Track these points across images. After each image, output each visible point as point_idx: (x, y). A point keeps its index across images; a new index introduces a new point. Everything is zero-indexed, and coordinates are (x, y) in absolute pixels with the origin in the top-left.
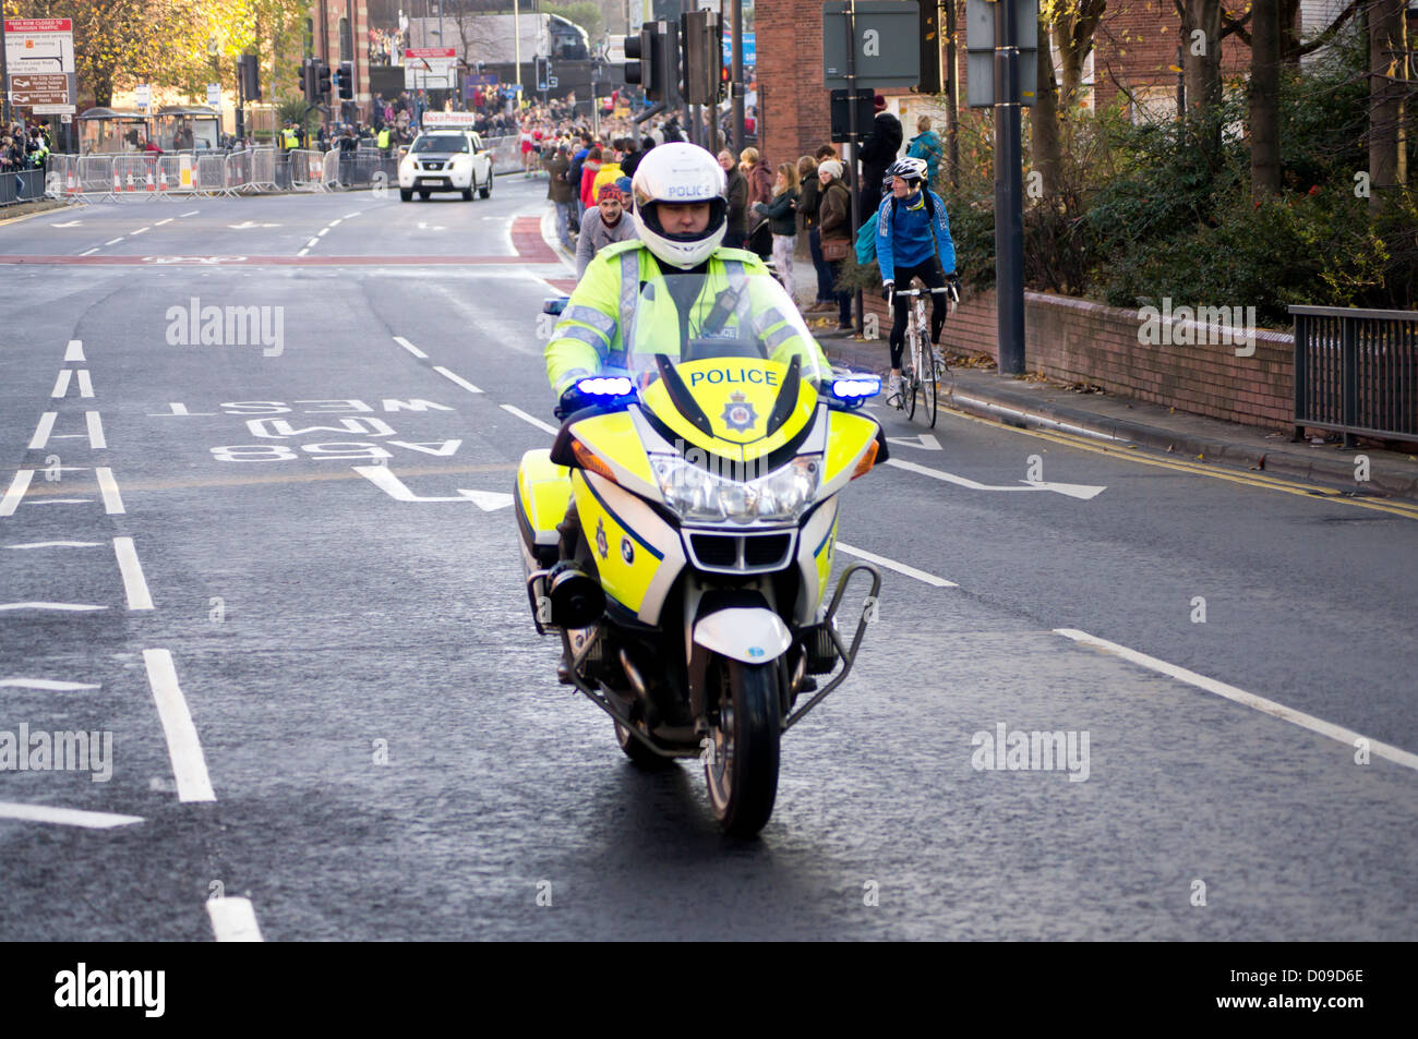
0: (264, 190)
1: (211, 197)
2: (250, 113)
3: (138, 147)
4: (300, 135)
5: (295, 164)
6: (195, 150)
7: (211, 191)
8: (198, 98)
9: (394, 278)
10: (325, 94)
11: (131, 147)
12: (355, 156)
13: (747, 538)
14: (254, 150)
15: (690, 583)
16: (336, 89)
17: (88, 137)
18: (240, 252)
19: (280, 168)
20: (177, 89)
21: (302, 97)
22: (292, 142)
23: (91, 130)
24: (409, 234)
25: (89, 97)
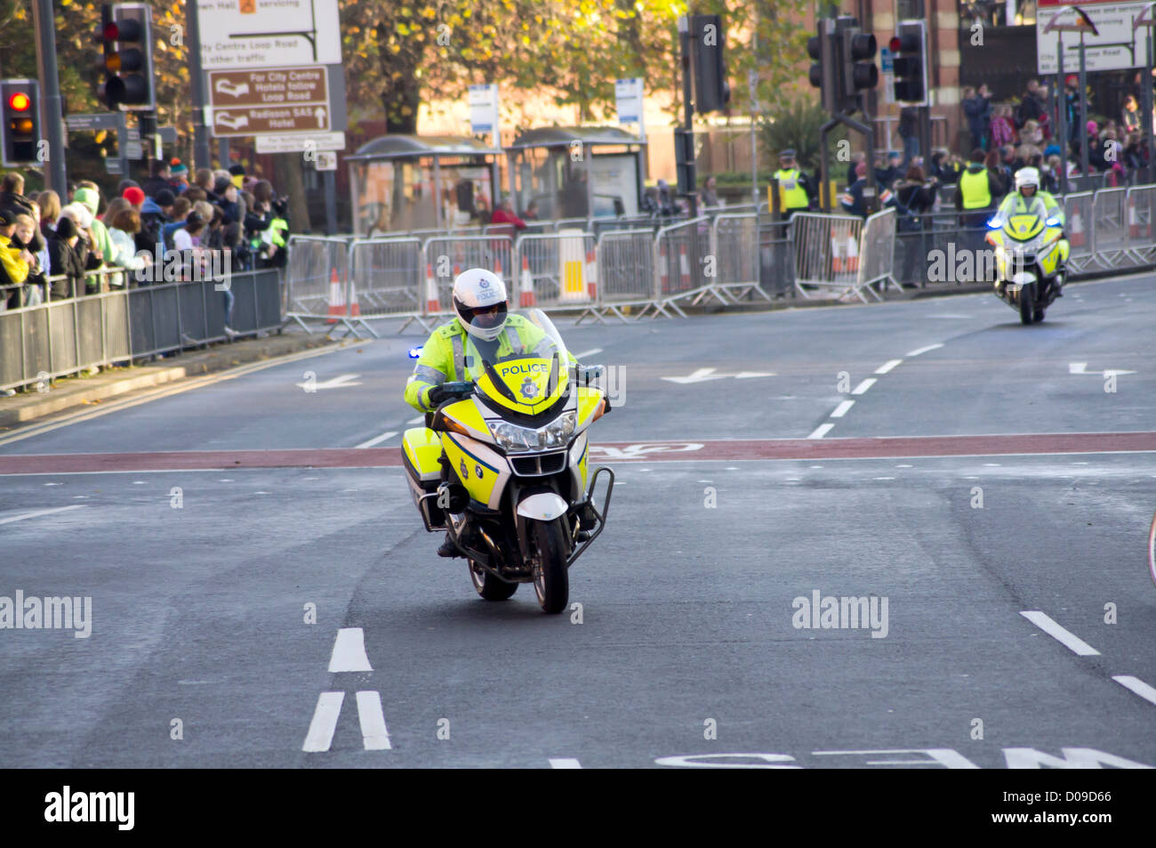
0: (736, 301)
1: (624, 318)
2: (705, 137)
3: (474, 215)
4: (809, 186)
5: (800, 243)
6: (592, 220)
7: (626, 305)
8: (596, 109)
9: (1017, 482)
10: (864, 92)
11: (457, 215)
12: (929, 223)
13: (542, 458)
14: (715, 215)
15: (513, 485)
16: (888, 80)
17: (371, 197)
18: (689, 433)
19: (768, 254)
20: (552, 91)
21: (815, 103)
22: (795, 198)
23: (376, 184)
24: (1048, 386)
25: (371, 114)
